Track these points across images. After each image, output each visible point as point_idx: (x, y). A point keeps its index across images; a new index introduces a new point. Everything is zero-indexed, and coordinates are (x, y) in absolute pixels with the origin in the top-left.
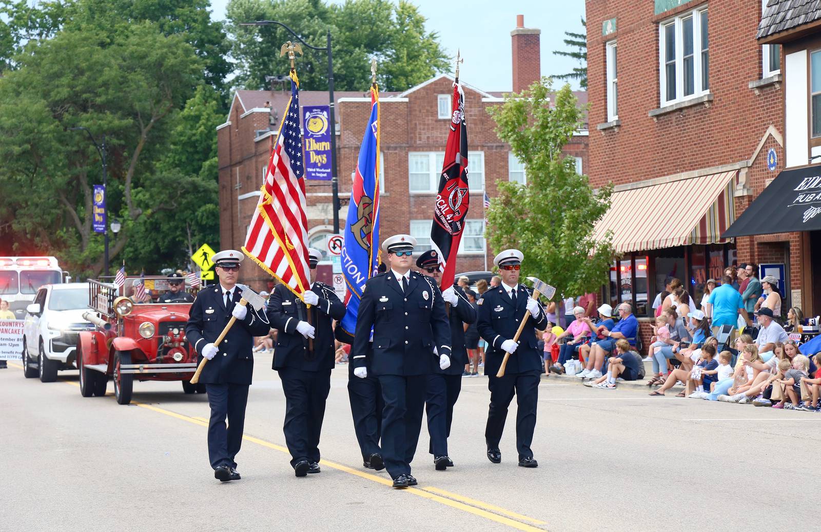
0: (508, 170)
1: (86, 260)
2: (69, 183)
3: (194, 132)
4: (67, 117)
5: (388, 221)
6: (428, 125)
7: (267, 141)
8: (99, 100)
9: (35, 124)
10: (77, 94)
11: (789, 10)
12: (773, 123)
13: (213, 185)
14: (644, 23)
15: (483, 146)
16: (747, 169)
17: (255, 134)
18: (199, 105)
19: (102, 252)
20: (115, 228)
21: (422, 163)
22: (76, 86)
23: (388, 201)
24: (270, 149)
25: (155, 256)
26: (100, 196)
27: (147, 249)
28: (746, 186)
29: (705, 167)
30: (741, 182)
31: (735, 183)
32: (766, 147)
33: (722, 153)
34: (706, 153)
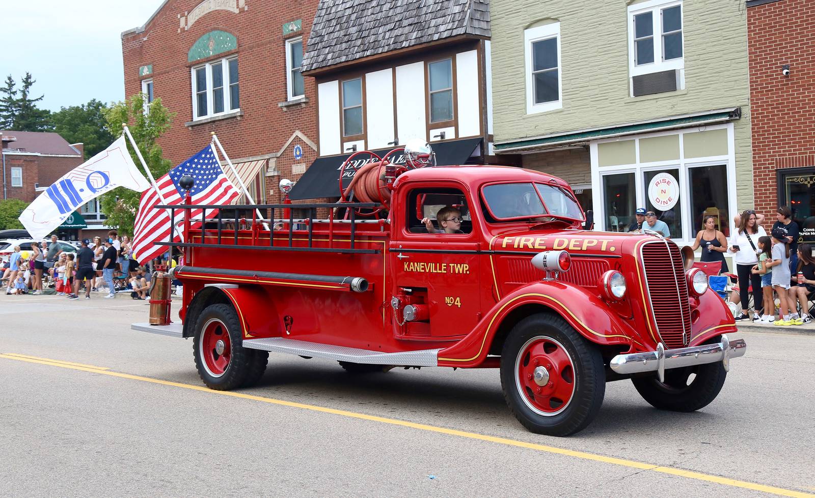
11: (328, 53)
12: (298, 129)
14: (178, 68)
16: (276, 158)
28: (276, 169)
29: (236, 158)
30: (271, 167)
31: (266, 167)
32: (293, 144)
33: (252, 149)
34: (237, 149)
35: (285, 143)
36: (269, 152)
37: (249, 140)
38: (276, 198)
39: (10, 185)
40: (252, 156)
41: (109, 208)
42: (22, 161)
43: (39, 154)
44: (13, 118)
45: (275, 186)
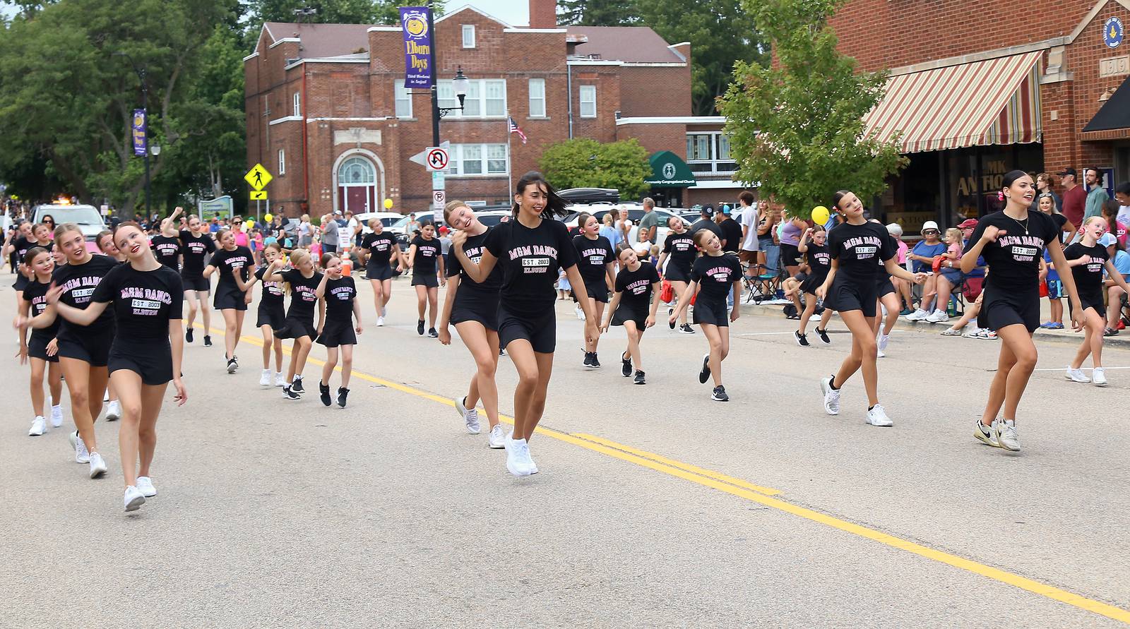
0: (528, 96)
1: (125, 182)
2: (108, 109)
3: (215, 66)
4: (107, 44)
5: (417, 145)
6: (454, 53)
7: (299, 68)
8: (137, 29)
9: (77, 52)
10: (115, 24)
13: (238, 113)
15: (505, 74)
16: (1063, 47)
17: (286, 62)
18: (218, 41)
19: (141, 175)
20: (156, 151)
21: (448, 90)
22: (115, 15)
23: (416, 126)
24: (303, 76)
25: (178, 180)
26: (140, 120)
27: (170, 174)
28: (1065, 69)
29: (978, 51)
30: (1054, 65)
31: (1041, 66)
32: (1102, 17)
33: (1013, 30)
34: (981, 32)
35: (1084, 15)
36: (1050, 34)
37: (1006, 14)
38: (1063, 126)
39: (577, 115)
40: (1012, 44)
41: (743, 150)
42: (596, 75)
43: (622, 64)
44: (582, 7)
45: (1061, 103)
